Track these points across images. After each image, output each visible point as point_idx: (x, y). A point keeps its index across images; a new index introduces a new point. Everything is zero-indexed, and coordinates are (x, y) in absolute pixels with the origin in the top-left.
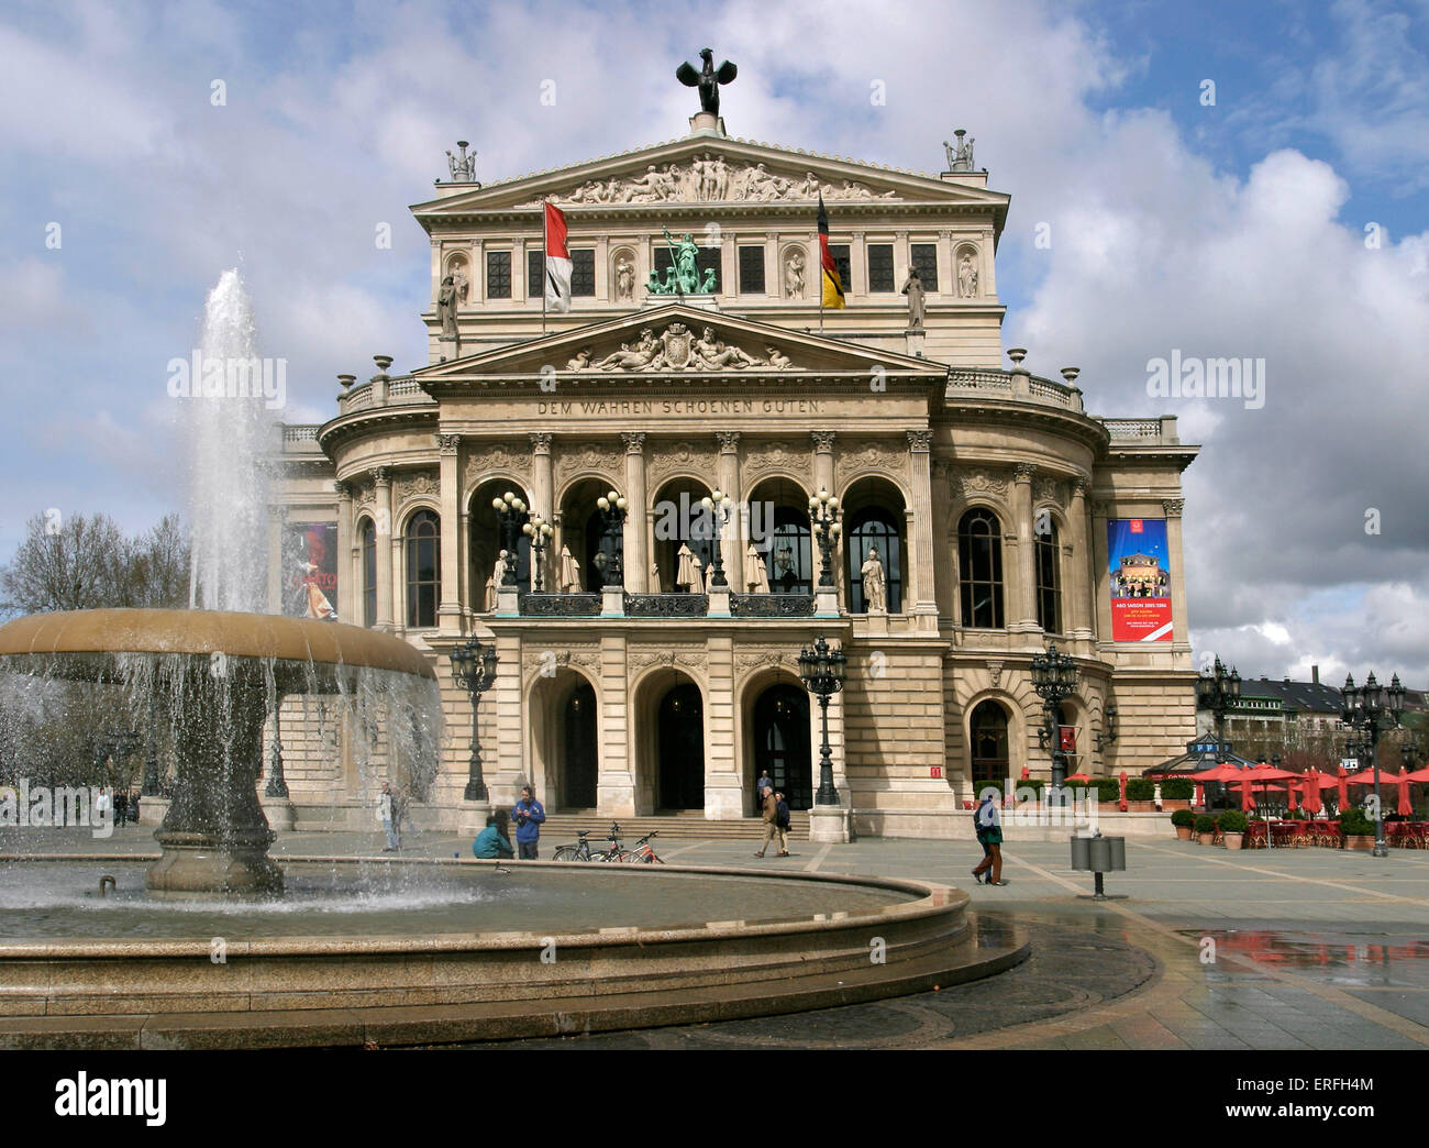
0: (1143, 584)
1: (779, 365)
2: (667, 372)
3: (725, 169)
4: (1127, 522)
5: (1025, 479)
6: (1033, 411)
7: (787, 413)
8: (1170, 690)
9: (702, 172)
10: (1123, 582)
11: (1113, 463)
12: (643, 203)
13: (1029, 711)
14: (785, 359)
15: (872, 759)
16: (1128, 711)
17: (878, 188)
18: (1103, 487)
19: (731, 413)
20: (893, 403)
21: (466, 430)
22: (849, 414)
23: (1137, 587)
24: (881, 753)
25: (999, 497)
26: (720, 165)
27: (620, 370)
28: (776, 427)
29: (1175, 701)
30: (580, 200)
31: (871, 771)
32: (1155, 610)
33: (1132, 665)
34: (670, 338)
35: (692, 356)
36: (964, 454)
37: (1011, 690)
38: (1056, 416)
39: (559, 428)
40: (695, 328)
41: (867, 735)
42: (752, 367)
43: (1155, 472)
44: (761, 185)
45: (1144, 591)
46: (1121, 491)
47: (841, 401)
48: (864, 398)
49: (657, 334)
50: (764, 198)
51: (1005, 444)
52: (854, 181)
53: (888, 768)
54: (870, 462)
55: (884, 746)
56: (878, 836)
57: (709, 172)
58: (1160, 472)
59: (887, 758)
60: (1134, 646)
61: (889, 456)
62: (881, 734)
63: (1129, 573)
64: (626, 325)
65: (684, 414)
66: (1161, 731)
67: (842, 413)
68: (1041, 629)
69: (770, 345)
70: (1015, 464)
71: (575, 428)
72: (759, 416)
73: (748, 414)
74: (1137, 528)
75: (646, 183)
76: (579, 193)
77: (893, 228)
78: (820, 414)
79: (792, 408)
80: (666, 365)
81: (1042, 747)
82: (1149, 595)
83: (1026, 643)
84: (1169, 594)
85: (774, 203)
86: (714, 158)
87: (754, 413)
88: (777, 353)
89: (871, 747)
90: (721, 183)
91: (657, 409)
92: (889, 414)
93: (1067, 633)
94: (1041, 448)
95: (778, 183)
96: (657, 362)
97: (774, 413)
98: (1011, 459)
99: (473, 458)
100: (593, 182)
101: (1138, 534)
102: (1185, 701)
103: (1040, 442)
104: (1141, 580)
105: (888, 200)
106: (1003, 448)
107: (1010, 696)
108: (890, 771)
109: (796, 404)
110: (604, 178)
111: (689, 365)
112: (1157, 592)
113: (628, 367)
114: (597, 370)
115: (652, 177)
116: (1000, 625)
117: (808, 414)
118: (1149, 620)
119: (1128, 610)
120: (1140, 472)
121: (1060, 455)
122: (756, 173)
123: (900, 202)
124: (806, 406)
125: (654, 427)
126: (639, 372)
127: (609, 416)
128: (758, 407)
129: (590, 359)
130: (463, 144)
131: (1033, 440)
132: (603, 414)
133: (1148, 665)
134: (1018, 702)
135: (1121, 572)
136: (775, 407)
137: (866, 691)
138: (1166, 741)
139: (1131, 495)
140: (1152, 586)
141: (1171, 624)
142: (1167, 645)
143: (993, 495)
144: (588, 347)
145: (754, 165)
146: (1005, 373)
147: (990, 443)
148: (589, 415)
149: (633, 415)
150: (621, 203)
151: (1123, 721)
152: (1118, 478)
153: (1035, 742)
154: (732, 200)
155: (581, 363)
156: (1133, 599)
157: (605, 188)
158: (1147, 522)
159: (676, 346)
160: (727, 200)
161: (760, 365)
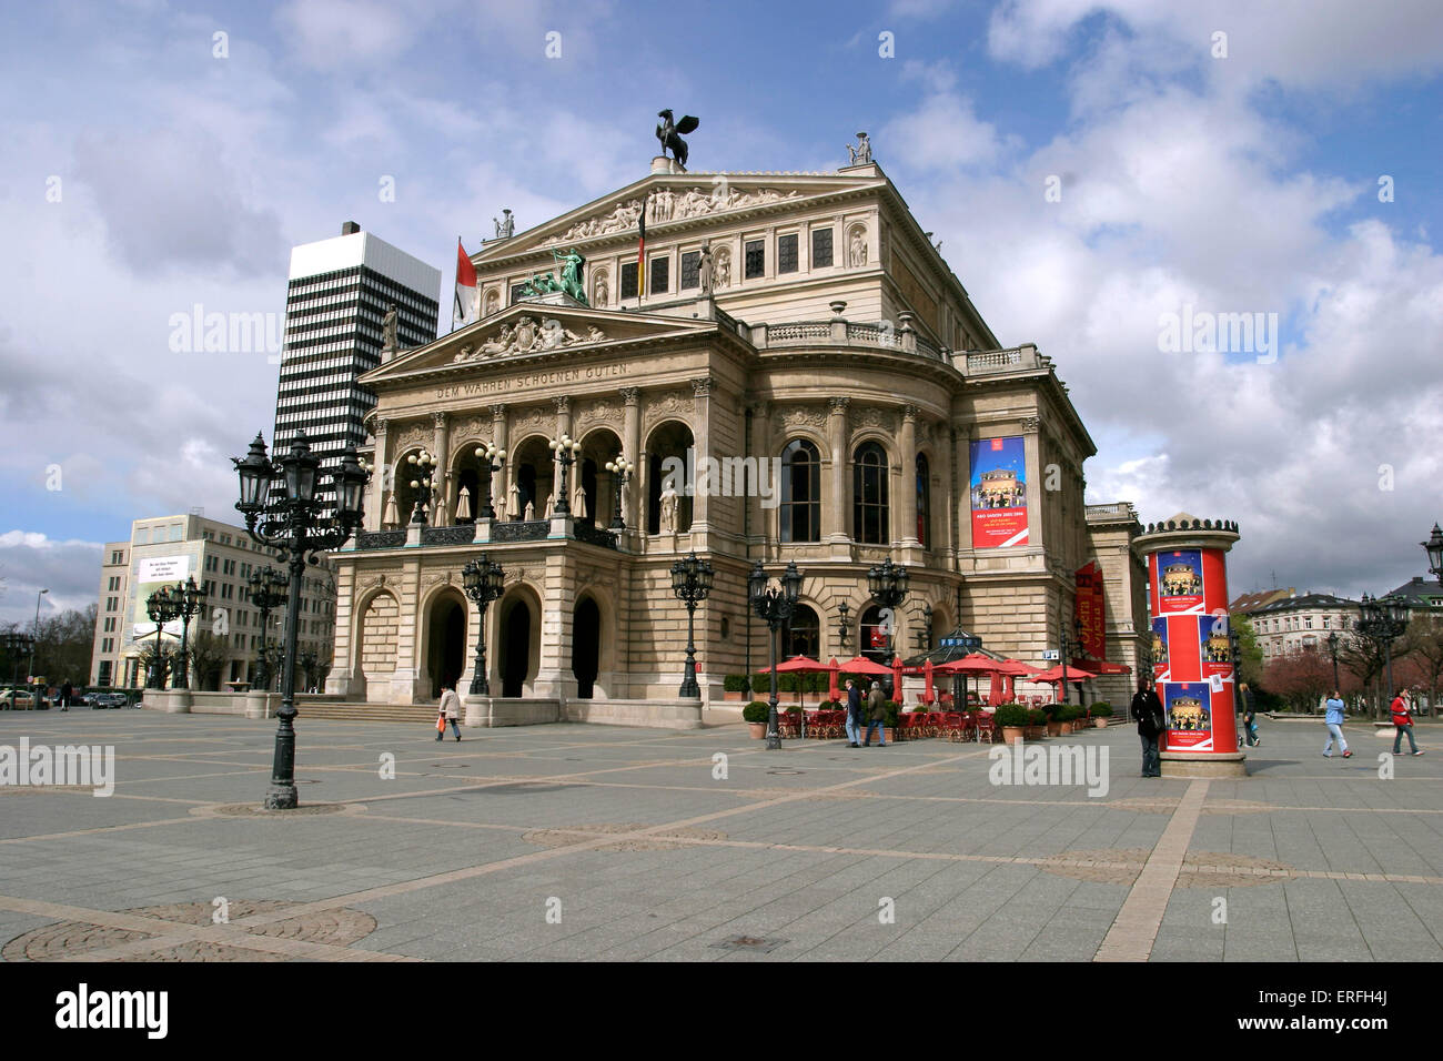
0: (1002, 496)
1: (596, 339)
2: (518, 356)
3: (672, 197)
4: (989, 440)
5: (838, 411)
6: (840, 352)
7: (603, 377)
8: (1022, 590)
9: (655, 201)
10: (983, 495)
11: (973, 391)
12: (612, 232)
13: (830, 613)
14: (600, 333)
15: (648, 657)
16: (983, 611)
17: (783, 190)
18: (965, 413)
19: (564, 382)
20: (682, 358)
21: (393, 416)
22: (649, 371)
23: (996, 498)
24: (656, 652)
25: (815, 429)
26: (667, 194)
27: (487, 358)
28: (595, 389)
29: (1027, 600)
30: (572, 237)
31: (647, 667)
32: (1013, 519)
33: (990, 569)
34: (520, 329)
35: (535, 339)
36: (779, 395)
37: (813, 595)
38: (865, 354)
39: (449, 407)
40: (536, 318)
41: (645, 636)
42: (577, 342)
43: (1012, 395)
44: (696, 204)
45: (1002, 502)
46: (982, 415)
47: (643, 362)
48: (661, 357)
49: (512, 327)
50: (698, 213)
51: (818, 383)
52: (765, 188)
53: (660, 665)
54: (669, 409)
55: (658, 646)
56: (582, 722)
57: (660, 201)
58: (1018, 394)
59: (660, 656)
60: (992, 552)
61: (683, 402)
62: (657, 636)
63: (989, 487)
64: (489, 323)
65: (531, 386)
66: (1012, 628)
67: (643, 372)
68: (848, 540)
69: (590, 324)
70: (829, 399)
71: (459, 406)
72: (583, 381)
73: (576, 380)
74: (997, 446)
75: (615, 217)
76: (570, 232)
77: (797, 220)
78: (627, 374)
79: (607, 372)
80: (518, 350)
81: (842, 644)
82: (1007, 505)
83: (833, 553)
84: (1025, 503)
85: (706, 216)
86: (663, 190)
87: (580, 380)
88: (595, 330)
89: (647, 647)
90: (668, 206)
91: (514, 384)
92: (679, 367)
93: (893, 543)
94: (857, 383)
95: (709, 200)
96: (510, 350)
97: (594, 378)
98: (824, 395)
99: (402, 435)
100: (579, 223)
101: (998, 452)
102: (1036, 599)
103: (855, 378)
104: (999, 492)
105: (792, 199)
106: (816, 386)
107: (814, 600)
108: (662, 667)
109: (610, 369)
110: (586, 219)
111: (534, 348)
112: (1014, 502)
113: (491, 355)
114: (472, 360)
115: (619, 212)
116: (817, 538)
117: (618, 375)
118: (1009, 527)
119: (988, 520)
120: (999, 397)
121: (880, 388)
122: (692, 196)
123: (801, 199)
124: (618, 369)
125: (511, 399)
126: (499, 357)
127: (482, 393)
128: (583, 374)
129: (470, 353)
130: (507, 212)
131: (847, 377)
132: (478, 393)
133: (1005, 568)
134: (821, 605)
135: (981, 486)
136: (595, 373)
137: (646, 600)
138: (1018, 637)
139: (991, 417)
140: (1010, 497)
141: (1027, 530)
142: (1024, 550)
143: (810, 428)
144: (468, 344)
145: (692, 190)
146: (823, 323)
147: (804, 384)
148: (470, 395)
149: (498, 391)
150: (599, 235)
151: (978, 620)
152: (979, 404)
153: (837, 641)
154: (678, 219)
155: (462, 356)
156: (992, 510)
157: (588, 225)
158: (1006, 439)
159: (524, 334)
160: (675, 218)
161: (581, 341)
